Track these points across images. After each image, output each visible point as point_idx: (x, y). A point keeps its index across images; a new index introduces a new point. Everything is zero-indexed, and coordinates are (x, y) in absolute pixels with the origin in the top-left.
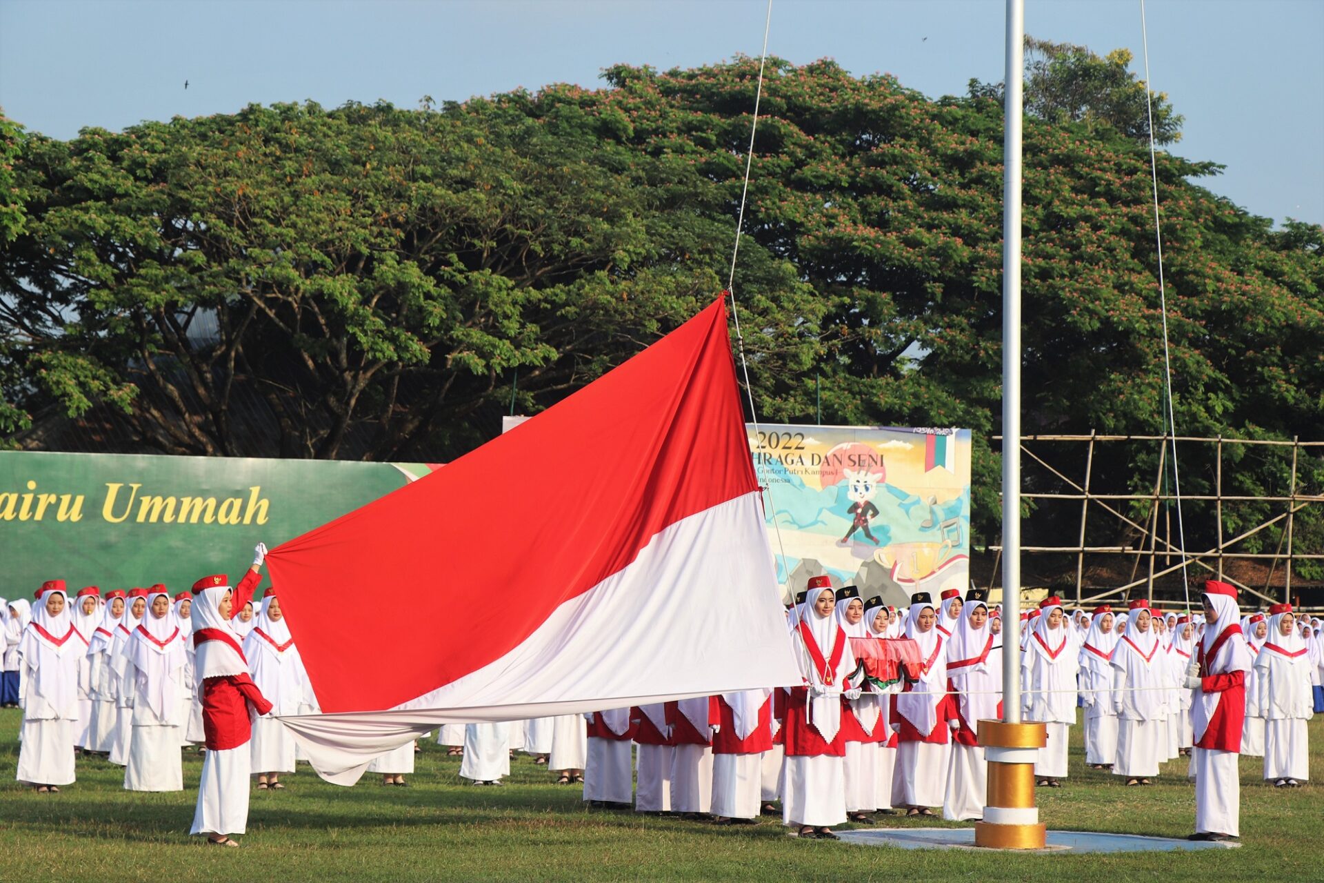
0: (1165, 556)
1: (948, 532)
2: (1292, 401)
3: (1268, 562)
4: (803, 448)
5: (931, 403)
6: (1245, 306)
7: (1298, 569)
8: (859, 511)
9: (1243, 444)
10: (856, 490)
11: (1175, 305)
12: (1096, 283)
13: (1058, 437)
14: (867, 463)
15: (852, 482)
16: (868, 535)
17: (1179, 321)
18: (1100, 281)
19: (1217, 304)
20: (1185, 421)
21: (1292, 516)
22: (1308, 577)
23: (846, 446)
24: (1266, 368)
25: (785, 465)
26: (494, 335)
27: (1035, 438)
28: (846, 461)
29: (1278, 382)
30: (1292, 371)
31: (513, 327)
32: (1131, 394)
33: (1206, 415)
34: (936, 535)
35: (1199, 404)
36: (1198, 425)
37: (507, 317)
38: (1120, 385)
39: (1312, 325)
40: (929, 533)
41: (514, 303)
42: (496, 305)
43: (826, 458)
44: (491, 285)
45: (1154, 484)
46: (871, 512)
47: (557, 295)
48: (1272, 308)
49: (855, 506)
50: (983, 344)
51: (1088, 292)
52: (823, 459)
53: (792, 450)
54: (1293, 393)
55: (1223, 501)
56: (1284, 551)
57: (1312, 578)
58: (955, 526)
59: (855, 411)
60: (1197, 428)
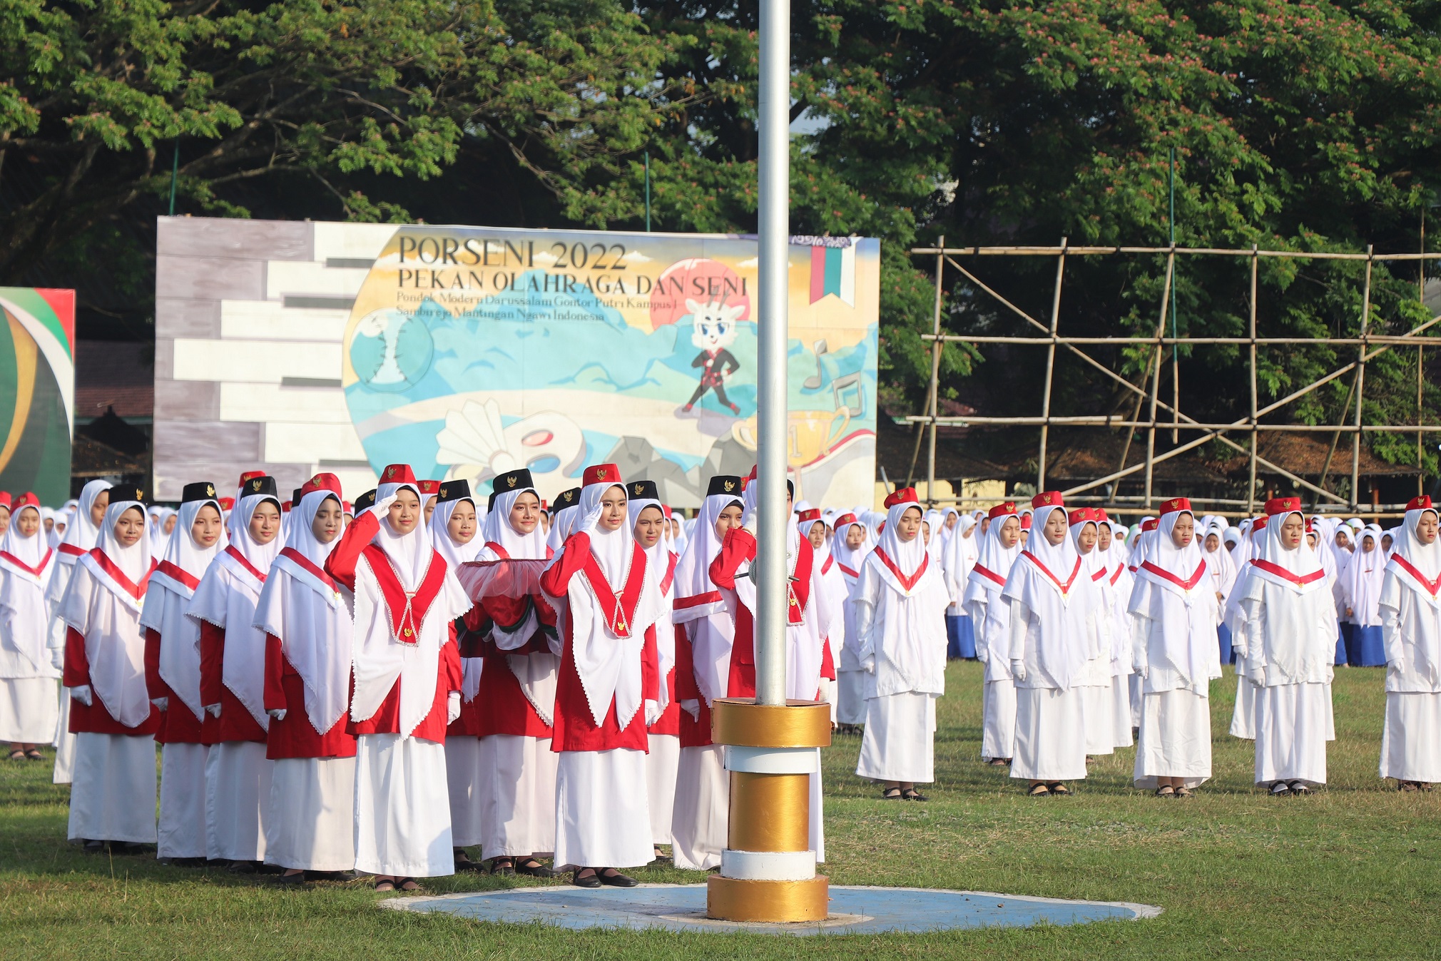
0: (1171, 430)
1: (845, 394)
2: (1368, 194)
3: (1326, 437)
4: (623, 268)
5: (824, 201)
6: (1298, 52)
7: (1377, 448)
8: (710, 363)
9: (1295, 261)
10: (705, 332)
11: (1193, 49)
12: (1074, 15)
13: (1011, 250)
14: (721, 291)
15: (699, 319)
16: (723, 400)
17: (1197, 74)
18: (1079, 12)
19: (1255, 48)
20: (1208, 227)
21: (1362, 367)
22: (1392, 460)
23: (689, 264)
24: (1331, 145)
25: (597, 293)
26: (139, 88)
27: (976, 251)
28: (689, 287)
29: (1349, 166)
30: (1370, 148)
31: (170, 76)
32: (1124, 186)
33: (1241, 216)
34: (826, 399)
35: (1231, 200)
36: (1226, 232)
37: (161, 61)
38: (1108, 172)
39: (1401, 78)
40: (816, 396)
41: (173, 39)
42: (143, 42)
43: (659, 282)
44: (133, 10)
45: (1156, 320)
46: (727, 365)
47: (240, 28)
48: (1339, 54)
49: (704, 356)
50: (901, 110)
51: (1061, 29)
52: (654, 284)
53: (607, 271)
54: (1370, 183)
55: (1260, 348)
56: (1350, 421)
57: (1398, 462)
58: (855, 385)
59: (707, 213)
60: (1226, 237)
